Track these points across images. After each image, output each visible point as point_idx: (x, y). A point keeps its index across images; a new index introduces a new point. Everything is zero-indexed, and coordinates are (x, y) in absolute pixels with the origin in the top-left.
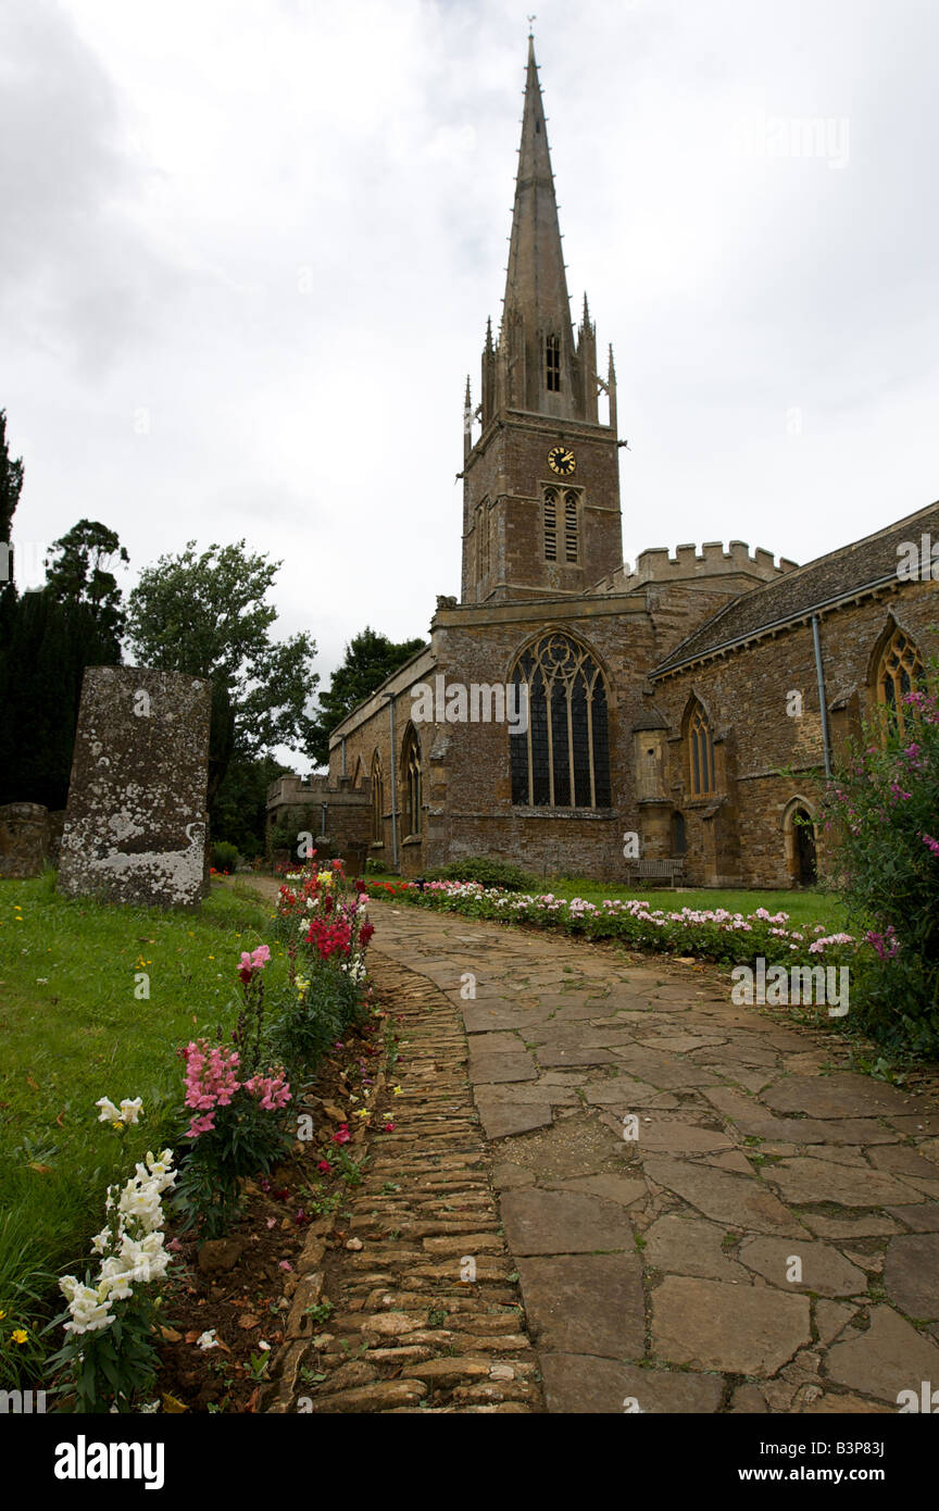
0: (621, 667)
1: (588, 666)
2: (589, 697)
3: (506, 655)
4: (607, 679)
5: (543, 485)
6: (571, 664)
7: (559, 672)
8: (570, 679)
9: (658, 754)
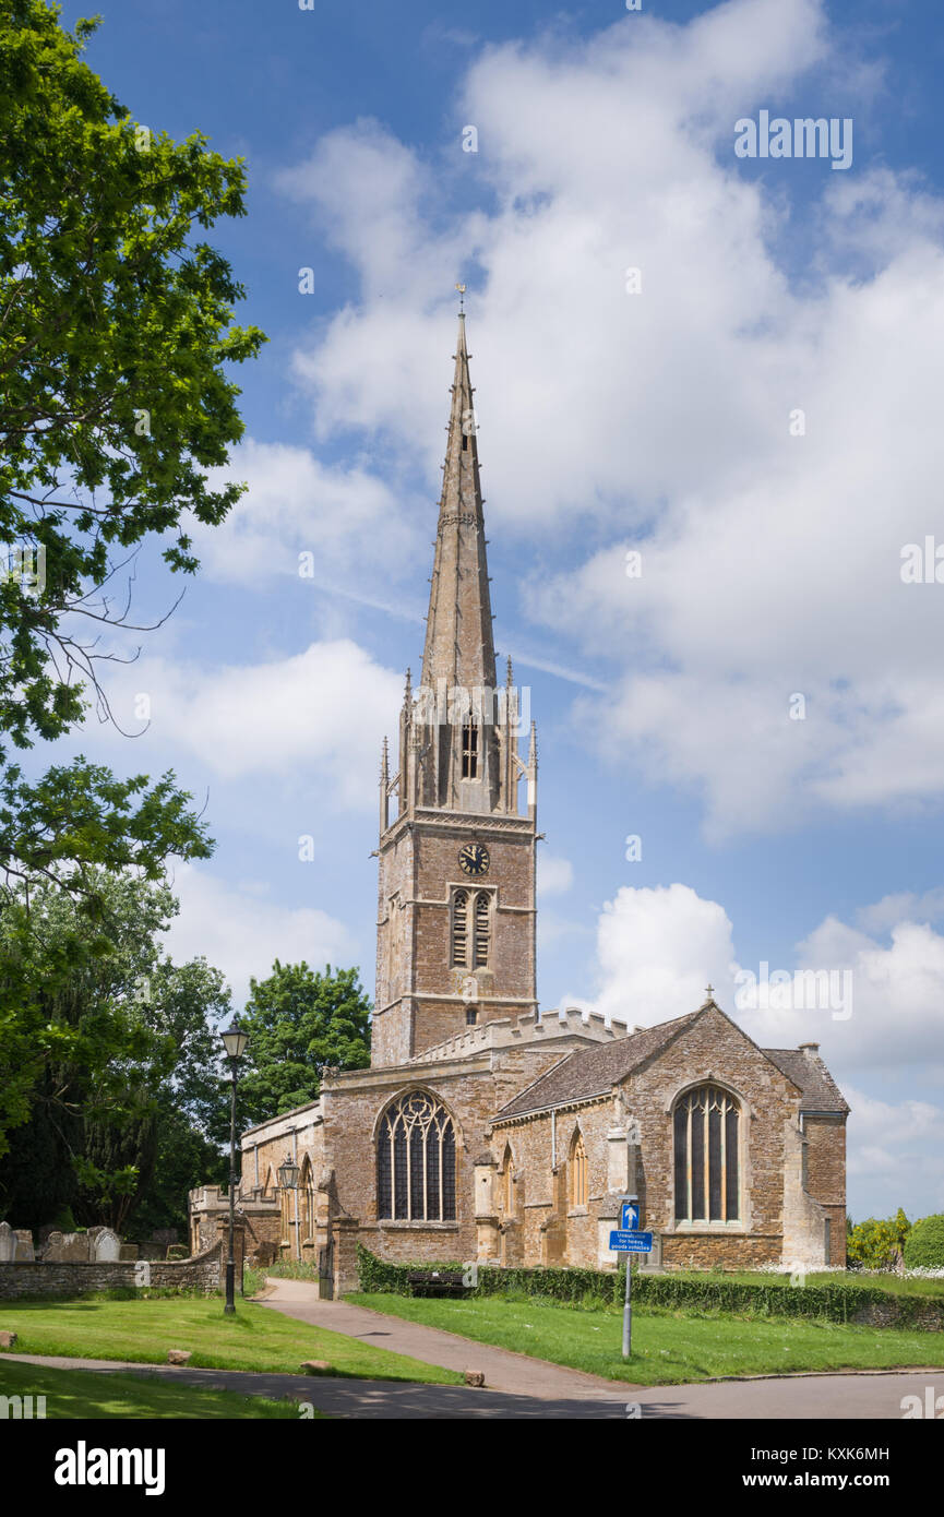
0: (466, 1115)
1: (441, 1115)
2: (440, 1138)
3: (375, 1110)
4: (455, 1125)
5: (452, 888)
6: (427, 1113)
7: (417, 1121)
8: (426, 1126)
9: (489, 1182)
